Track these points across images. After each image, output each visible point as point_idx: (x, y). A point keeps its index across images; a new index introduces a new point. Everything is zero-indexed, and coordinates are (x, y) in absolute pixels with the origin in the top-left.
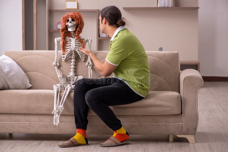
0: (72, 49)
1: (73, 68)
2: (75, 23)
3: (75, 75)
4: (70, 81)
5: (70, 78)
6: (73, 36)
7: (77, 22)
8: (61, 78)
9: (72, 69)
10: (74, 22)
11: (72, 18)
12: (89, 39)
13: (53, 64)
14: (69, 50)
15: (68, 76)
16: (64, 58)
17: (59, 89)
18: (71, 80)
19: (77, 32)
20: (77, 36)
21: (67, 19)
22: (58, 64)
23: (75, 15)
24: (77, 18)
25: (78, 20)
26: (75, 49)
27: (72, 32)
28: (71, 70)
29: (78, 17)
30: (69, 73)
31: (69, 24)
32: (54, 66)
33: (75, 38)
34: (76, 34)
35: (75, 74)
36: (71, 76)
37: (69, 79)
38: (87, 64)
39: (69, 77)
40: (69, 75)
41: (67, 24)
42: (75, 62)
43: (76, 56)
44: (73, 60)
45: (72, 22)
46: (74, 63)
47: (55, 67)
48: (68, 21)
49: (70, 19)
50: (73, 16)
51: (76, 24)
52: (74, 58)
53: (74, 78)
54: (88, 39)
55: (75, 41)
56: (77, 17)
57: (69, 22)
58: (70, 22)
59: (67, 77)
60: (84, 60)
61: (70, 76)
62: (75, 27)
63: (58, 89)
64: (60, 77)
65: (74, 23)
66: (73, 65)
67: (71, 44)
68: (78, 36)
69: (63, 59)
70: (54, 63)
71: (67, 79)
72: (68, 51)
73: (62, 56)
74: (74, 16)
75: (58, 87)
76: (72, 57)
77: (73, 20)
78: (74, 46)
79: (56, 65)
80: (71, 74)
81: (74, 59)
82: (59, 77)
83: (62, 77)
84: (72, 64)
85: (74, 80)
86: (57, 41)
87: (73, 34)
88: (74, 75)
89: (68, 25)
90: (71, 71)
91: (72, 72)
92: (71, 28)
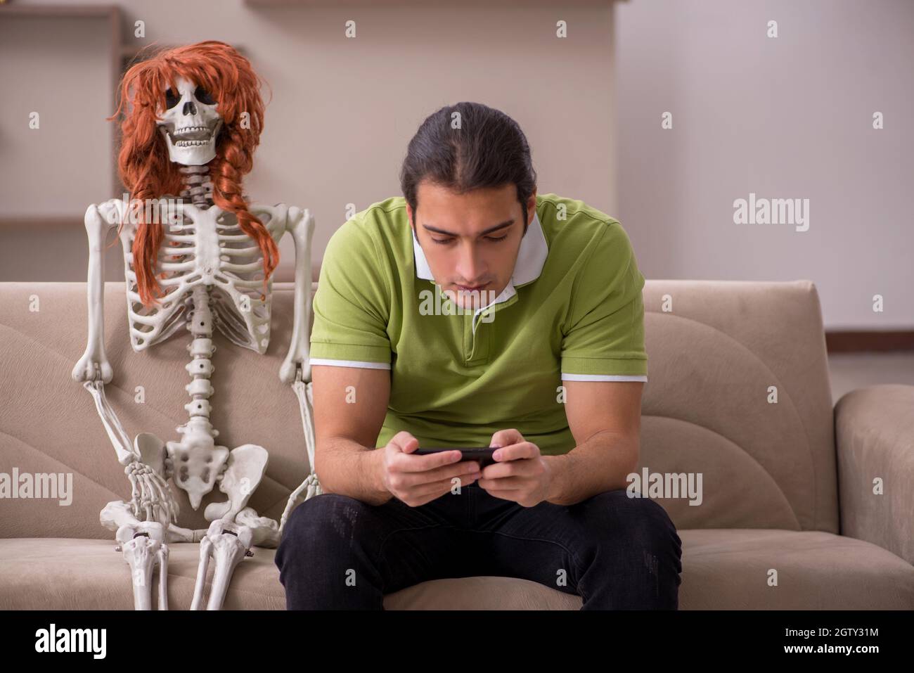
0: (199, 277)
1: (202, 396)
2: (217, 115)
3: (218, 442)
4: (184, 478)
5: (185, 459)
6: (196, 191)
7: (229, 107)
8: (137, 465)
9: (196, 402)
10: (206, 107)
11: (196, 80)
12: (301, 216)
13: (77, 370)
14: (182, 284)
15: (171, 447)
16: (148, 336)
17: (160, 553)
18: (191, 470)
19: (225, 169)
20: (228, 196)
21: (167, 87)
22: (106, 369)
23: (213, 65)
24: (230, 82)
25: (234, 95)
26: (217, 277)
27: (190, 170)
28: (192, 407)
29: (236, 74)
30: (179, 430)
31: (180, 120)
32: (84, 379)
33: (214, 210)
34: (218, 183)
35: (216, 433)
36: (194, 446)
37: (179, 465)
38: (286, 369)
39: (177, 452)
40: (179, 438)
41: (164, 116)
42: (213, 358)
43: (215, 321)
44: (199, 347)
45: (198, 105)
46: (205, 362)
47: (91, 390)
48: (172, 98)
49: (186, 90)
50: (201, 68)
51: (223, 117)
52: (207, 329)
53: (209, 460)
54: (293, 212)
55: (213, 225)
56: (230, 75)
57: (179, 107)
58: (189, 108)
59: (166, 454)
60: (265, 343)
61: (184, 445)
62: (213, 140)
63: (152, 552)
64: (131, 459)
65: (212, 111)
66: (203, 376)
67: (191, 245)
68: (234, 199)
69: (139, 341)
70: (82, 363)
71: (166, 467)
72: (175, 288)
73: (133, 316)
74: (212, 71)
75: (152, 543)
76: (194, 327)
77: (202, 94)
78: (215, 263)
79: (97, 377)
80: (193, 433)
81: (204, 336)
82: (122, 455)
83: (138, 454)
84: (194, 367)
85: (207, 471)
86: (103, 223)
87: (194, 179)
88: (211, 439)
89: (169, 127)
90: (186, 417)
91: (195, 420)
92: (188, 145)
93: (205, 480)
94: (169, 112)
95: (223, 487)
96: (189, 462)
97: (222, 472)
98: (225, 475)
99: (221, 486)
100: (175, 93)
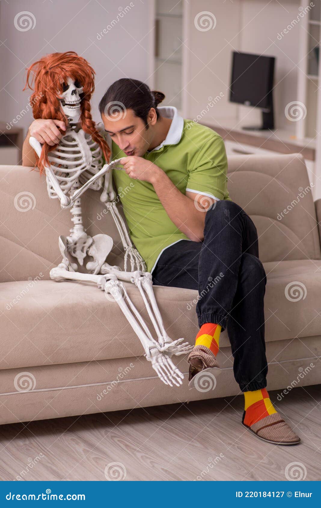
0: (86, 166)
1: (79, 215)
2: (83, 92)
3: (88, 234)
4: (75, 251)
5: (75, 244)
9: (76, 218)
11: (75, 77)
14: (78, 170)
15: (69, 239)
18: (77, 248)
21: (62, 82)
26: (92, 166)
28: (75, 220)
30: (71, 231)
31: (69, 97)
33: (82, 132)
34: (84, 121)
36: (80, 238)
37: (73, 246)
39: (72, 241)
40: (71, 234)
41: (61, 96)
45: (77, 89)
48: (65, 87)
49: (71, 83)
52: (78, 185)
53: (85, 243)
57: (69, 92)
58: (73, 92)
59: (68, 243)
61: (75, 238)
65: (80, 90)
66: (79, 206)
67: (79, 152)
77: (77, 84)
78: (91, 160)
80: (78, 232)
81: (77, 188)
84: (75, 203)
85: (83, 248)
88: (85, 234)
89: (63, 100)
90: (72, 225)
91: (77, 226)
92: (74, 108)
93: (82, 251)
94: (64, 93)
95: (90, 253)
96: (77, 245)
97: (89, 247)
98: (91, 248)
99: (89, 253)
100: (66, 85)
